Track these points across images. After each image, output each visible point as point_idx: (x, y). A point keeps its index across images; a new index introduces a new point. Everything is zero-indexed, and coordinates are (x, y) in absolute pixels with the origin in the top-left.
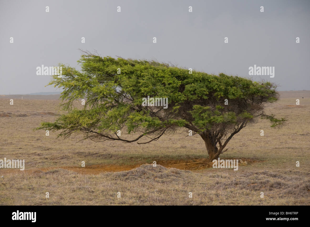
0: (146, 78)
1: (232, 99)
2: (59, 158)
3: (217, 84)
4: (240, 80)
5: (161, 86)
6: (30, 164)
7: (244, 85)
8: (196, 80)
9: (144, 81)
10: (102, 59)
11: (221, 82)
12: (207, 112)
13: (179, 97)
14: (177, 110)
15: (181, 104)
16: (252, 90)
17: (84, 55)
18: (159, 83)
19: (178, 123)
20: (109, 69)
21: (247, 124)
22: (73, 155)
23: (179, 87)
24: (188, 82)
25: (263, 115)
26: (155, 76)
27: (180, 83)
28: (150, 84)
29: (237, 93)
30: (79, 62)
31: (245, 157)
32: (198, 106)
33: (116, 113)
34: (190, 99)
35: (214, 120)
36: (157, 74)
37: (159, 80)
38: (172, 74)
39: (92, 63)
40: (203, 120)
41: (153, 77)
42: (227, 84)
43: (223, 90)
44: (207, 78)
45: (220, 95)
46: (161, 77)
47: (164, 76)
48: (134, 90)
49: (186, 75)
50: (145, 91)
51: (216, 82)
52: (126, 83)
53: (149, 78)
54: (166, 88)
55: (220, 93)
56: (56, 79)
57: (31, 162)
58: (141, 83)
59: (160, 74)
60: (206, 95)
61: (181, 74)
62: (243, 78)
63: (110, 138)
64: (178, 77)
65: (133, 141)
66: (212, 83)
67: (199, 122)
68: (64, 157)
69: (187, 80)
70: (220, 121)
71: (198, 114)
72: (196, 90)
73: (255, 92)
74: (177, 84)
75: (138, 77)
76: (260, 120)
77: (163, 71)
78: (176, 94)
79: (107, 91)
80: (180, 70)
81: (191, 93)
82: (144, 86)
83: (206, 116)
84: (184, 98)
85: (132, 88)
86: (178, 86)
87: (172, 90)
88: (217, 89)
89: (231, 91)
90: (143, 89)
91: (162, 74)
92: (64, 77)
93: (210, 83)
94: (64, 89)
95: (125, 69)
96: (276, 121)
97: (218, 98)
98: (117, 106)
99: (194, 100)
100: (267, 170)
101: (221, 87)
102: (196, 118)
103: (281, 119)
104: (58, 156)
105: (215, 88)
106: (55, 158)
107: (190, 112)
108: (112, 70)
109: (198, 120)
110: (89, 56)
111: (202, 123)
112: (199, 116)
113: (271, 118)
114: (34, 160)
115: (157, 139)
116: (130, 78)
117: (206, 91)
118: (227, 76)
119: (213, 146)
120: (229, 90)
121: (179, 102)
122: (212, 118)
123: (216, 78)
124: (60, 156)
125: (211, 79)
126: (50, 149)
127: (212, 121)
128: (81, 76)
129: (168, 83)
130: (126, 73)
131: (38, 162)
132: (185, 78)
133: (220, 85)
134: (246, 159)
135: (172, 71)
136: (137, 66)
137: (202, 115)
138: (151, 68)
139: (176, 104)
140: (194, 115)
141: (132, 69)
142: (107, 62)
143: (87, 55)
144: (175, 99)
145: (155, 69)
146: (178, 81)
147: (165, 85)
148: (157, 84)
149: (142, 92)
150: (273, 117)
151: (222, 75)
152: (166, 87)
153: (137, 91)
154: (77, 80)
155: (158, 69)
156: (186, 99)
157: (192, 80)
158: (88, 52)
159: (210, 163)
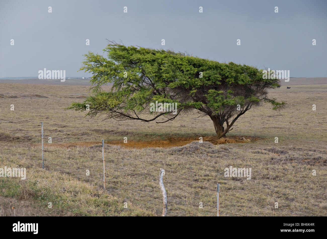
0: (166, 65)
1: (241, 85)
2: (80, 134)
3: (229, 72)
4: (248, 68)
5: (180, 72)
6: (56, 139)
7: (251, 73)
8: (210, 68)
9: (166, 68)
10: (126, 49)
11: (232, 70)
12: (221, 96)
13: (196, 82)
14: (194, 93)
15: (198, 88)
16: (258, 77)
17: (110, 45)
18: (178, 70)
19: (195, 105)
20: (133, 57)
21: (252, 107)
22: (92, 132)
23: (196, 73)
24: (203, 69)
25: (266, 99)
26: (175, 64)
27: (196, 70)
28: (170, 71)
29: (246, 80)
30: (105, 50)
31: (247, 136)
32: (213, 91)
33: (140, 95)
34: (205, 84)
35: (227, 103)
36: (176, 62)
37: (178, 67)
38: (189, 62)
39: (118, 52)
40: (217, 102)
41: (173, 64)
42: (237, 72)
43: (234, 76)
44: (219, 66)
45: (231, 81)
46: (180, 65)
47: (182, 63)
48: (156, 76)
49: (201, 63)
50: (166, 77)
51: (227, 69)
52: (150, 70)
53: (170, 66)
54: (184, 75)
55: (231, 79)
56: (87, 65)
57: (57, 137)
58: (163, 70)
59: (178, 62)
60: (220, 81)
61: (197, 63)
62: (250, 66)
63: (130, 118)
64: (194, 65)
65: (151, 120)
66: (224, 70)
67: (214, 104)
68: (85, 134)
69: (202, 68)
70: (232, 104)
71: (212, 97)
72: (210, 76)
73: (261, 79)
74: (194, 71)
75: (160, 65)
76: (264, 103)
77: (181, 59)
78: (194, 80)
79: (132, 76)
80: (195, 59)
81: (206, 79)
82: (165, 72)
83: (220, 99)
84: (200, 84)
85: (154, 74)
86: (194, 73)
87: (190, 76)
88: (229, 76)
89: (241, 78)
90: (164, 75)
91: (181, 62)
92: (93, 64)
93: (222, 71)
94: (93, 74)
95: (148, 58)
96: (277, 104)
97: (229, 84)
98: (139, 90)
99: (209, 85)
100: (275, 147)
101: (233, 74)
102: (211, 101)
103: (282, 103)
104: (79, 133)
105: (227, 75)
106: (76, 134)
107: (206, 95)
108: (137, 58)
109: (213, 103)
110: (114, 46)
111: (217, 105)
112: (214, 99)
113: (273, 102)
114: (59, 136)
115: (173, 119)
116: (152, 65)
117: (219, 77)
118: (235, 65)
119: (221, 126)
120: (239, 76)
121: (196, 87)
122: (225, 101)
123: (227, 66)
124: (80, 133)
125: (223, 67)
126: (66, 126)
127: (225, 104)
128: (109, 63)
129: (186, 70)
130: (149, 61)
131: (63, 137)
132: (200, 66)
133: (231, 73)
134: (248, 137)
135: (188, 59)
136: (158, 55)
137: (216, 98)
138: (170, 57)
139: (193, 88)
140: (209, 98)
141: (154, 57)
142: (131, 51)
143: (113, 44)
144: (192, 84)
145: (174, 58)
146: (194, 69)
147: (183, 72)
148: (176, 71)
149: (164, 77)
150: (274, 101)
151: (232, 64)
152: (184, 73)
153: (159, 77)
154: (106, 66)
155: (176, 58)
156: (202, 84)
157: (207, 67)
158: (114, 42)
159: (218, 140)
